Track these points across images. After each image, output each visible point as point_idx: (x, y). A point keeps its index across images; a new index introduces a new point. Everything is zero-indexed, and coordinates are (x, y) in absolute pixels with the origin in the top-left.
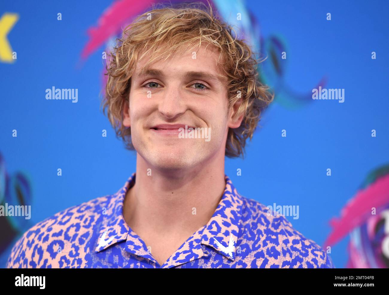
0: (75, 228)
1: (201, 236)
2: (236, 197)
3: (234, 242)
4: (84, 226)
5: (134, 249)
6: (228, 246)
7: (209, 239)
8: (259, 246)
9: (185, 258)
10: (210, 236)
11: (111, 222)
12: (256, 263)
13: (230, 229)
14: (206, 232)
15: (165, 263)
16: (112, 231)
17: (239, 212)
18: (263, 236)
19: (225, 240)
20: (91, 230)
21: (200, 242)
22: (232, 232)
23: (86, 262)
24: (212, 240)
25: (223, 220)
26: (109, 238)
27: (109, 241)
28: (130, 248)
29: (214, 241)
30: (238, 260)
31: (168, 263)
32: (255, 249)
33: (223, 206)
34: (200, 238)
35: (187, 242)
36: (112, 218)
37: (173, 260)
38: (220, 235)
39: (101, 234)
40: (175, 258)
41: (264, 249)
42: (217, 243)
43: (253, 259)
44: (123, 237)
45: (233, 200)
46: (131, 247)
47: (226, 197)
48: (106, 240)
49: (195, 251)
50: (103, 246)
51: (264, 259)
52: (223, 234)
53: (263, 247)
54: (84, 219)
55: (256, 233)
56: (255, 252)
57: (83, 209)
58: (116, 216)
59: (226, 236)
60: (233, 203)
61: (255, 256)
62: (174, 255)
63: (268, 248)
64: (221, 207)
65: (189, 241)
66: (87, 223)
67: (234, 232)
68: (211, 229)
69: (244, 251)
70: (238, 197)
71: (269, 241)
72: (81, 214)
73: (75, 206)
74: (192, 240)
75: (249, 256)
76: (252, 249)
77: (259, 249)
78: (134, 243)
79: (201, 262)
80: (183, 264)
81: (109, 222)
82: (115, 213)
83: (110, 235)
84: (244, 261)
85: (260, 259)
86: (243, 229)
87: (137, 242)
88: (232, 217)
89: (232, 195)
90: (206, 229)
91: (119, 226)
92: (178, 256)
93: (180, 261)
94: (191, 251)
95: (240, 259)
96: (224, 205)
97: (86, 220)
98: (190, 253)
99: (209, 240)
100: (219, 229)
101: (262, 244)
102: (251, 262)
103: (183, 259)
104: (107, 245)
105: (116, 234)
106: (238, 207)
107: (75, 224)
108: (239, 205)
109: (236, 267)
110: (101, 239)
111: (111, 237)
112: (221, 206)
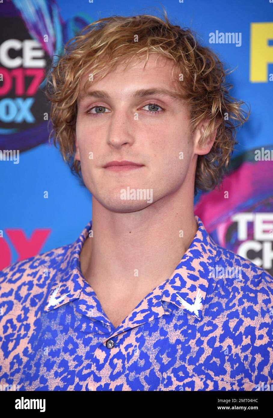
0: (27, 287)
1: (161, 292)
2: (208, 246)
3: (202, 298)
4: (37, 285)
5: (86, 309)
6: (193, 303)
7: (171, 295)
8: (234, 305)
9: (143, 318)
10: (172, 291)
11: (65, 277)
12: (229, 325)
13: (197, 284)
14: (168, 287)
15: (121, 325)
16: (65, 288)
17: (210, 264)
18: (239, 293)
19: (191, 295)
20: (45, 290)
21: (161, 299)
22: (199, 287)
23: (35, 328)
24: (174, 297)
25: (188, 273)
26: (61, 296)
27: (60, 300)
28: (81, 309)
29: (177, 298)
30: (207, 321)
31: (123, 325)
32: (228, 308)
33: (190, 257)
34: (160, 294)
35: (145, 299)
36: (65, 272)
37: (129, 321)
38: (184, 290)
39: (52, 291)
40: (131, 319)
41: (240, 309)
42: (180, 300)
43: (225, 319)
44: (77, 295)
45: (204, 249)
46: (83, 307)
47: (195, 245)
48: (57, 298)
49: (154, 309)
50: (53, 305)
51: (238, 320)
52: (188, 289)
53: (239, 306)
54: (38, 276)
55: (230, 290)
56: (228, 312)
57: (36, 264)
58: (70, 270)
59: (192, 292)
60: (203, 254)
61: (228, 316)
62: (130, 316)
63: (244, 307)
64: (187, 258)
65: (148, 298)
66: (41, 282)
67: (202, 287)
68: (174, 284)
69: (215, 311)
70: (211, 246)
71: (246, 300)
72: (34, 271)
73: (27, 260)
74: (151, 296)
75: (221, 316)
76: (225, 308)
77: (234, 308)
78: (87, 303)
79: (161, 322)
80: (140, 325)
81: (62, 277)
82: (69, 267)
83: (62, 292)
84: (214, 322)
85: (234, 320)
86: (214, 285)
87: (91, 301)
88: (202, 269)
89: (203, 244)
90: (168, 283)
91: (72, 282)
92: (135, 317)
93: (137, 322)
94: (150, 309)
95: (209, 319)
96: (192, 255)
97: (40, 277)
98: (149, 312)
99: (170, 297)
100: (184, 283)
101: (237, 303)
102: (223, 323)
103: (141, 319)
104: (57, 304)
105: (69, 292)
106: (209, 258)
107: (27, 282)
108: (211, 255)
109: (204, 329)
110: (51, 296)
111: (63, 295)
112: (187, 256)
